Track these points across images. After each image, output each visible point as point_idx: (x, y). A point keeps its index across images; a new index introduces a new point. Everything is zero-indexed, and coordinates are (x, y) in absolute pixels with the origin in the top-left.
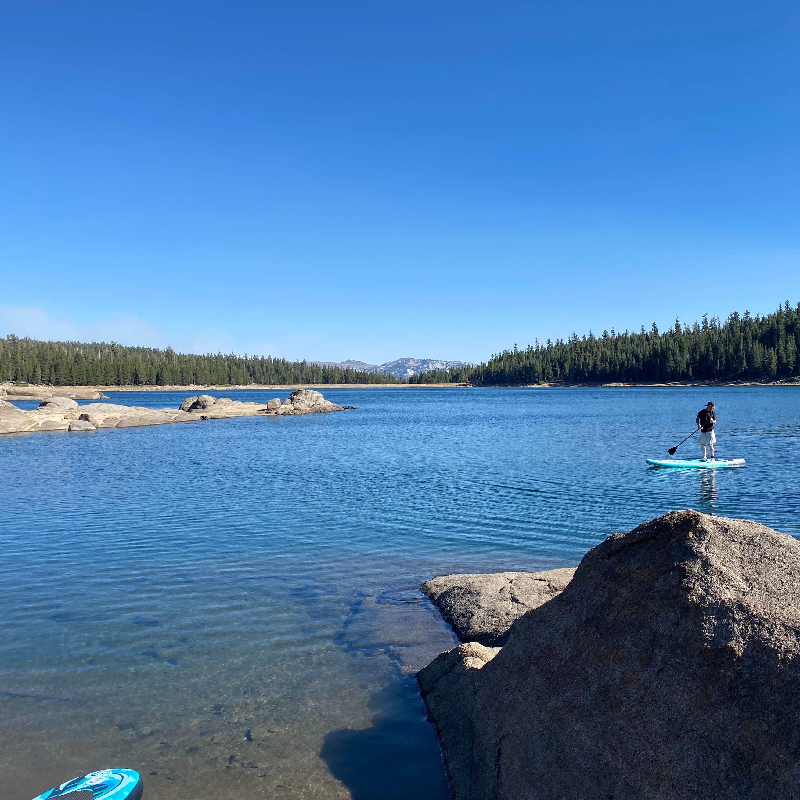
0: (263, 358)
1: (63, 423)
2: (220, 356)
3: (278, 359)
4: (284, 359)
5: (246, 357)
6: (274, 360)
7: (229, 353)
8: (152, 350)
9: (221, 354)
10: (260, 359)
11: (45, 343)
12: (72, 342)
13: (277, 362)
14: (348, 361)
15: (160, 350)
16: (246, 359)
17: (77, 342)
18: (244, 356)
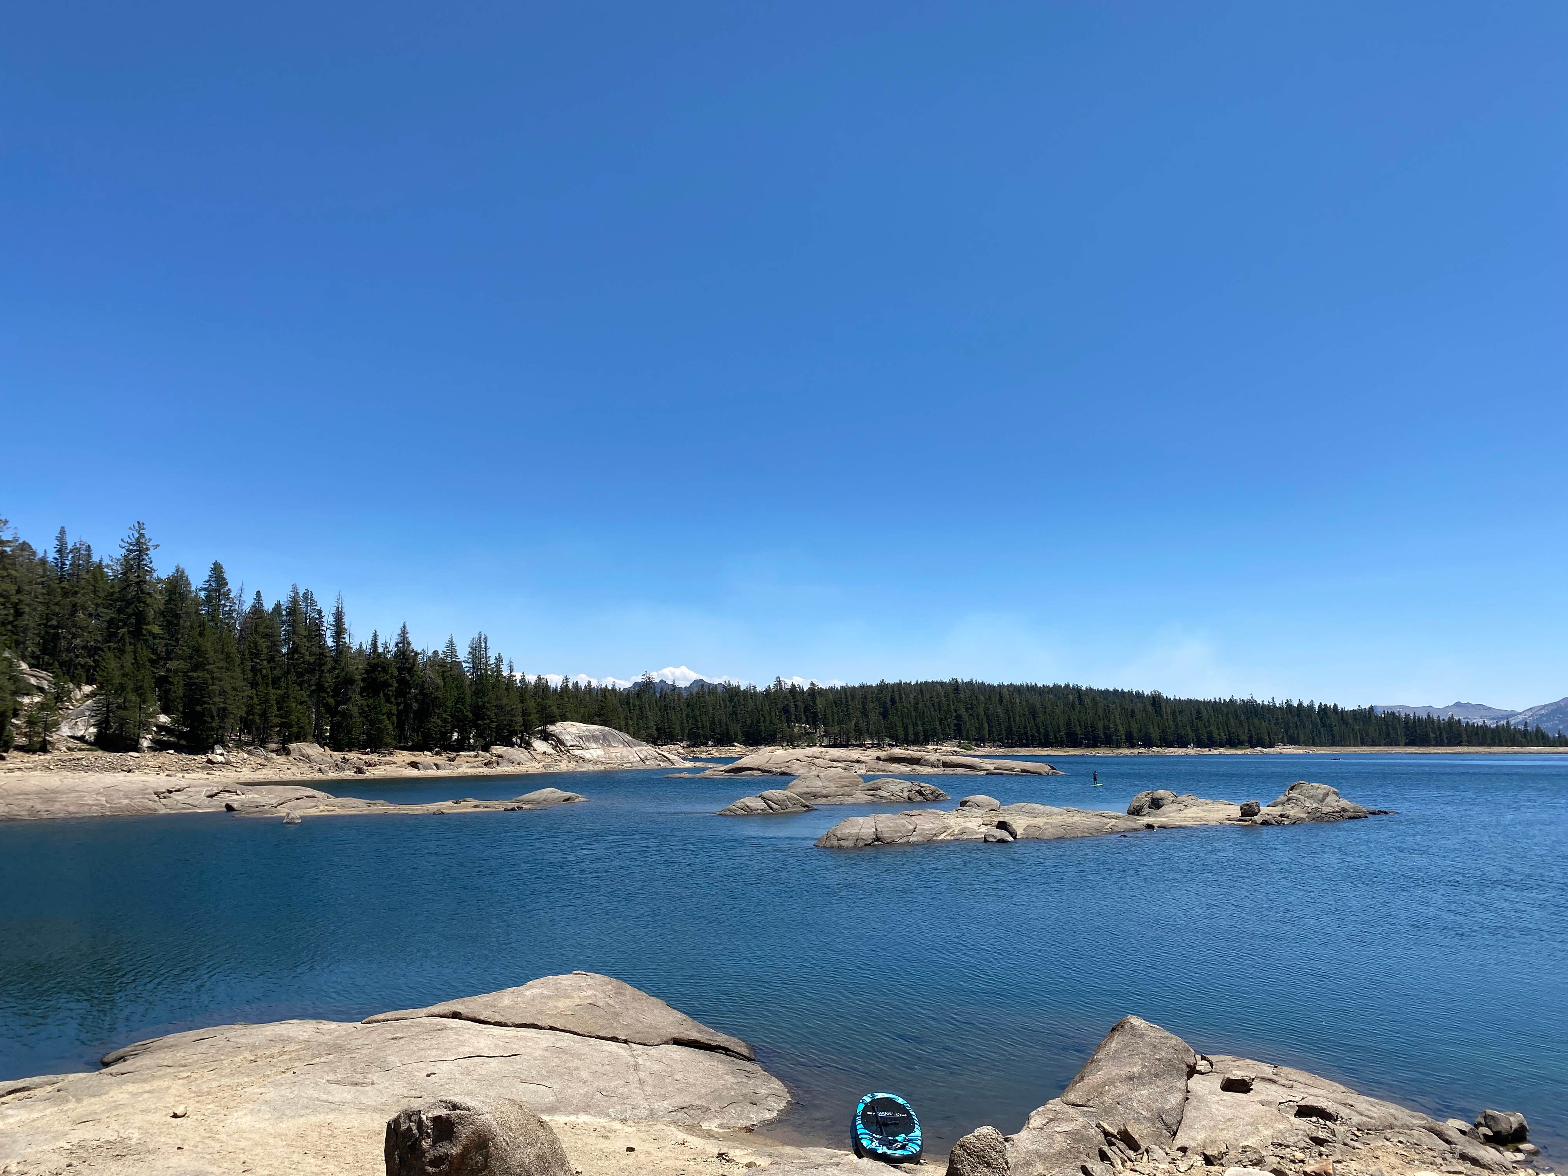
0: (1300, 704)
1: (980, 830)
2: (1232, 702)
3: (1326, 705)
4: (1335, 706)
5: (1274, 702)
6: (1320, 706)
7: (1246, 697)
8: (1134, 693)
9: (1235, 698)
10: (1296, 705)
11: (994, 687)
12: (1027, 685)
13: (1324, 709)
14: (1458, 705)
15: (1146, 694)
16: (1274, 705)
17: (1034, 684)
18: (1271, 701)
